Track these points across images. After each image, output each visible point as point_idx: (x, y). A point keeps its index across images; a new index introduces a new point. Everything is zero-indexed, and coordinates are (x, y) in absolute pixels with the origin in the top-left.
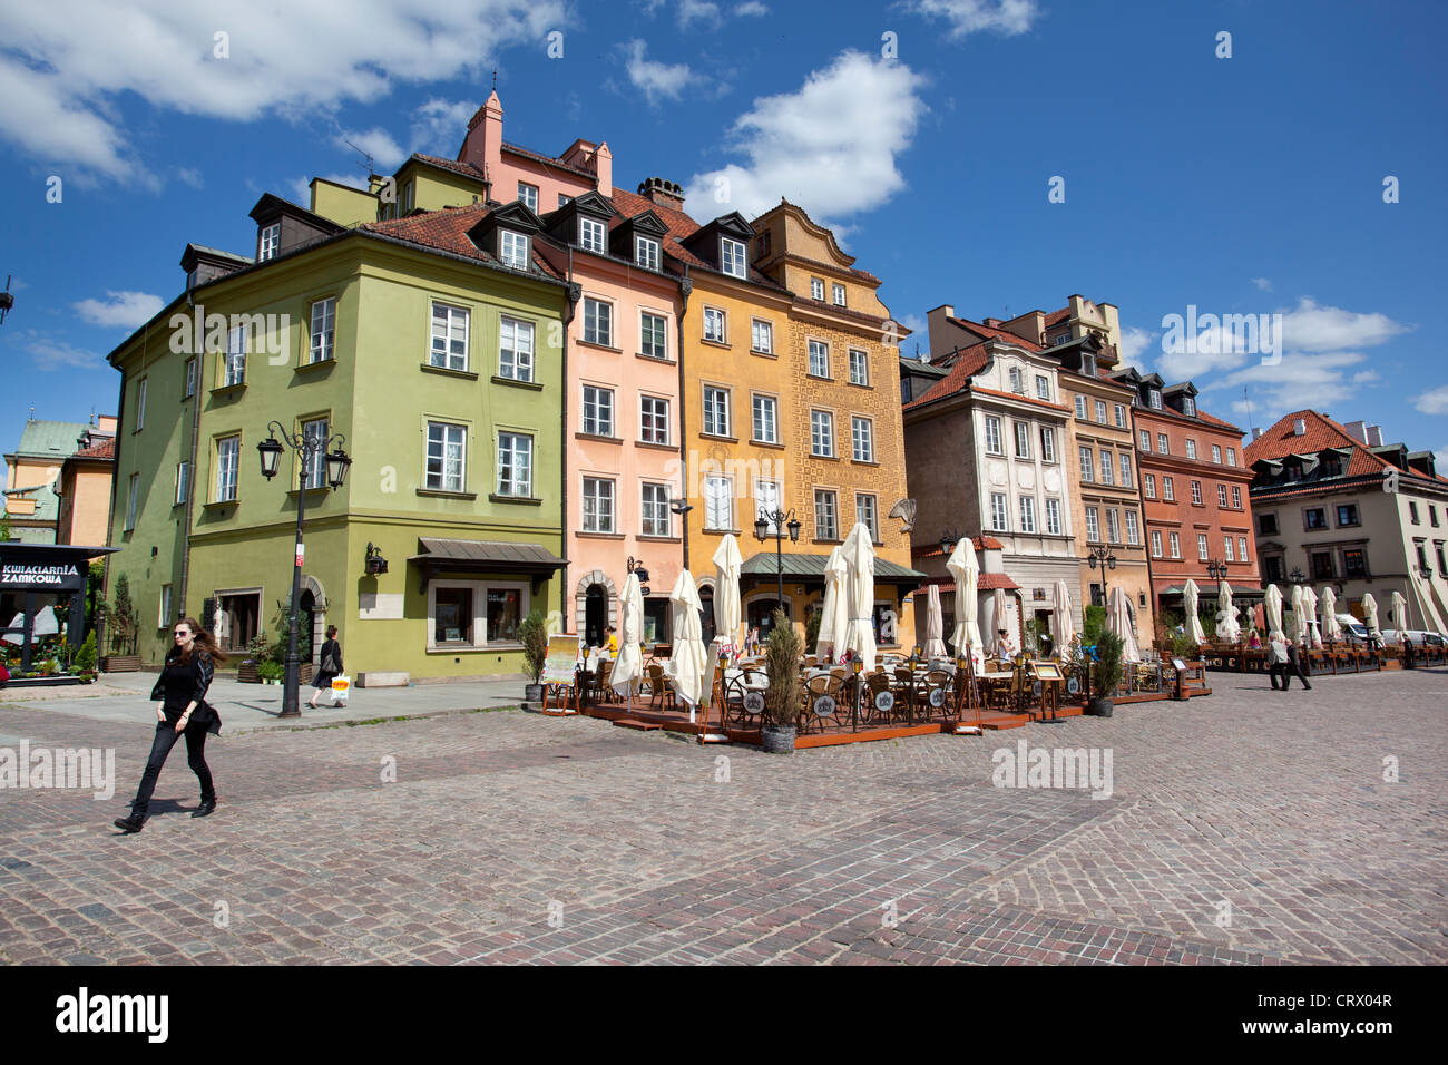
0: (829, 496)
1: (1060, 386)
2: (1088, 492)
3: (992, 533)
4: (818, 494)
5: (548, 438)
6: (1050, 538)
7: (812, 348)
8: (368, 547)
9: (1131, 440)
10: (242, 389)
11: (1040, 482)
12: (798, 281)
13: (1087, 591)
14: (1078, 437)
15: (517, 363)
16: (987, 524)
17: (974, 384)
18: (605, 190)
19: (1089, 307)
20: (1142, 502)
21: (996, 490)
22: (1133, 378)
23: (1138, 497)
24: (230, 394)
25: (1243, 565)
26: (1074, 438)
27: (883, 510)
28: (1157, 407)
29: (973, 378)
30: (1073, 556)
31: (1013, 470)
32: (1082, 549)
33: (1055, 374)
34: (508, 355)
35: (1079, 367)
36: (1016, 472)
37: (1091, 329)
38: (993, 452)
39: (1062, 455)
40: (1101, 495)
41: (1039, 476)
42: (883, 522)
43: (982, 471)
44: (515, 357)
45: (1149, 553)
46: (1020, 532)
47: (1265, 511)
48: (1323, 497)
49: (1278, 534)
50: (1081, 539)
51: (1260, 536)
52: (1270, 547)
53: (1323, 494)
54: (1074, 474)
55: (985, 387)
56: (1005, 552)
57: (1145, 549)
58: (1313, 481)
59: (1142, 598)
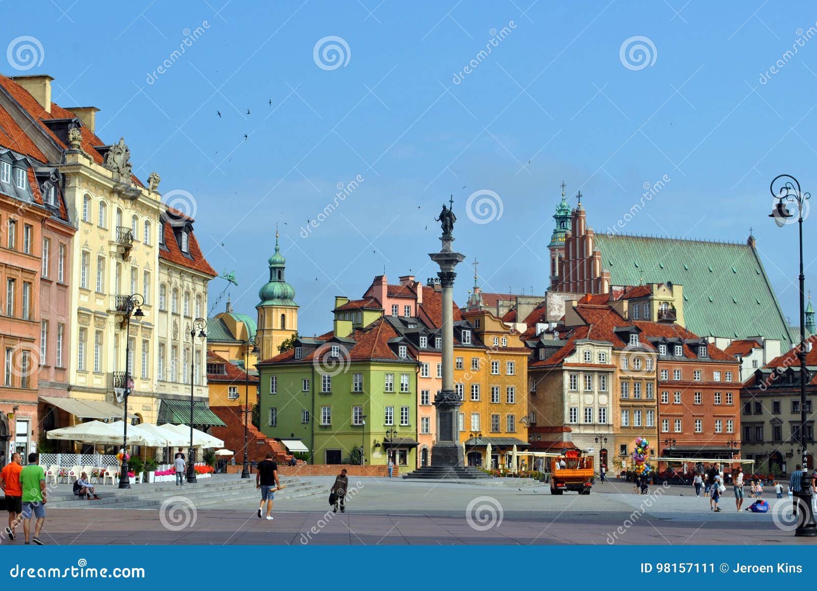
0: (497, 416)
1: (612, 354)
2: (624, 403)
3: (569, 425)
4: (493, 416)
5: (413, 408)
6: (599, 425)
7: (493, 364)
8: (375, 441)
9: (654, 376)
10: (330, 394)
11: (596, 401)
12: (489, 340)
13: (619, 448)
14: (621, 378)
15: (404, 387)
16: (567, 421)
17: (565, 362)
18: (420, 300)
19: (663, 287)
20: (658, 405)
21: (573, 406)
22: (664, 342)
23: (655, 404)
24: (326, 394)
25: (729, 434)
26: (618, 379)
27: (516, 420)
28: (679, 355)
29: (565, 359)
30: (612, 433)
31: (582, 397)
32: (617, 429)
33: (610, 350)
34: (402, 385)
35: (629, 342)
36: (584, 398)
37: (662, 302)
38: (573, 390)
39: (611, 387)
40: (631, 404)
41: (596, 398)
42: (516, 425)
43: (566, 399)
44: (404, 385)
45: (659, 430)
46: (583, 423)
47: (776, 399)
48: (799, 395)
49: (780, 413)
50: (617, 425)
51: (773, 413)
52: (776, 421)
53: (798, 393)
54: (617, 395)
55: (570, 362)
56: (574, 432)
57: (657, 428)
58: (797, 385)
59: (652, 451)
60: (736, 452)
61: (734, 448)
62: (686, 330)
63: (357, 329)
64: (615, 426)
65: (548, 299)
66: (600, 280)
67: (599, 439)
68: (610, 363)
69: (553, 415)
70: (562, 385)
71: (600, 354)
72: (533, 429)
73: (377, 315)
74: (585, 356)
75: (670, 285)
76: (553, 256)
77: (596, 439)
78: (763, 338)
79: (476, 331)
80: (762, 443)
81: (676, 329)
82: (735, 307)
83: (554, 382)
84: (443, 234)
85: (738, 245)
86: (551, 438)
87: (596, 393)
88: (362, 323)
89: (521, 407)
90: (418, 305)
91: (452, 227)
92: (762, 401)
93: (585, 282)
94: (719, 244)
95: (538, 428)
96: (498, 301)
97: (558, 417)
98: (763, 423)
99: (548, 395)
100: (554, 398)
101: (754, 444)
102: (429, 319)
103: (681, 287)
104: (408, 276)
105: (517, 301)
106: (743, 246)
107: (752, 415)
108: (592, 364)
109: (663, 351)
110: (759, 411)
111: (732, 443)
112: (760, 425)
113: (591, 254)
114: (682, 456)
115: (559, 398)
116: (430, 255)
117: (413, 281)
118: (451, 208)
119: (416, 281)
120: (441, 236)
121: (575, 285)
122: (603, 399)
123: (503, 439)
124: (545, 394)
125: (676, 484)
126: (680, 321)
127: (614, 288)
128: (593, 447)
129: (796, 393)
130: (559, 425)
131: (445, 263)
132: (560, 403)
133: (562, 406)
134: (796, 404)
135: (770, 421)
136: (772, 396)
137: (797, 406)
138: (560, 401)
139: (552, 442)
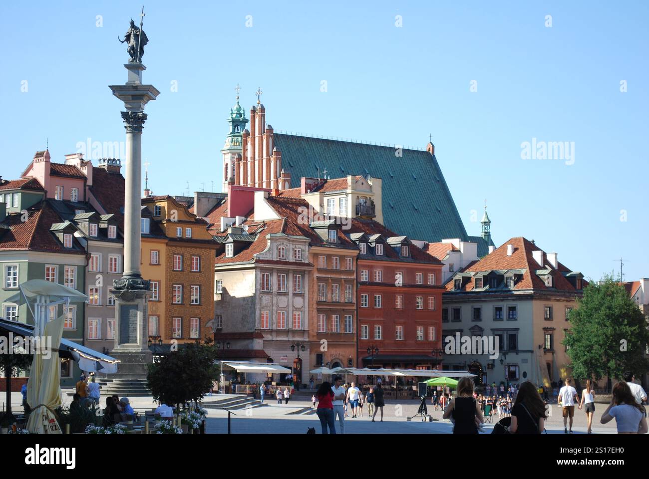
0: (179, 320)
1: (310, 252)
2: (321, 307)
3: (260, 330)
4: (174, 319)
5: (79, 309)
6: (294, 332)
9: (354, 277)
11: (291, 304)
12: (171, 231)
13: (314, 357)
14: (318, 278)
15: (70, 283)
16: (257, 326)
17: (257, 259)
18: (90, 182)
19: (361, 180)
20: (357, 310)
21: (265, 309)
22: (364, 239)
23: (355, 308)
25: (430, 342)
26: (315, 279)
27: (203, 324)
28: (379, 254)
30: (307, 340)
31: (275, 299)
32: (313, 336)
33: (307, 247)
34: (67, 280)
36: (277, 300)
37: (360, 196)
38: (265, 290)
39: (307, 289)
40: (329, 308)
41: (291, 301)
42: (201, 329)
43: (257, 301)
45: (359, 337)
46: (275, 329)
47: (477, 305)
48: (502, 300)
49: (481, 320)
50: (313, 331)
51: (473, 321)
52: (477, 328)
53: (502, 299)
54: (313, 298)
55: (263, 259)
56: (266, 339)
57: (356, 335)
58: (500, 290)
59: (350, 361)
62: (385, 228)
63: (12, 213)
64: (311, 332)
66: (280, 181)
67: (296, 347)
68: (307, 262)
69: (242, 319)
70: (253, 285)
71: (296, 251)
72: (219, 335)
74: (280, 252)
77: (293, 347)
79: (156, 219)
81: (376, 226)
82: (415, 214)
83: (244, 282)
84: (130, 61)
86: (239, 345)
87: (291, 294)
88: (18, 207)
89: (207, 309)
90: (87, 188)
92: (461, 307)
95: (224, 334)
97: (247, 322)
98: (462, 330)
100: (244, 300)
102: (100, 204)
103: (381, 180)
107: (450, 322)
108: (286, 262)
109: (362, 250)
110: (457, 318)
111: (437, 351)
113: (270, 154)
114: (382, 366)
115: (250, 300)
116: (112, 87)
118: (141, 25)
122: (298, 302)
126: (378, 218)
128: (286, 356)
129: (500, 299)
130: (248, 331)
131: (132, 99)
132: (250, 306)
133: (253, 309)
134: (499, 310)
135: (470, 329)
136: (473, 302)
137: (500, 313)
138: (250, 304)
139: (240, 350)
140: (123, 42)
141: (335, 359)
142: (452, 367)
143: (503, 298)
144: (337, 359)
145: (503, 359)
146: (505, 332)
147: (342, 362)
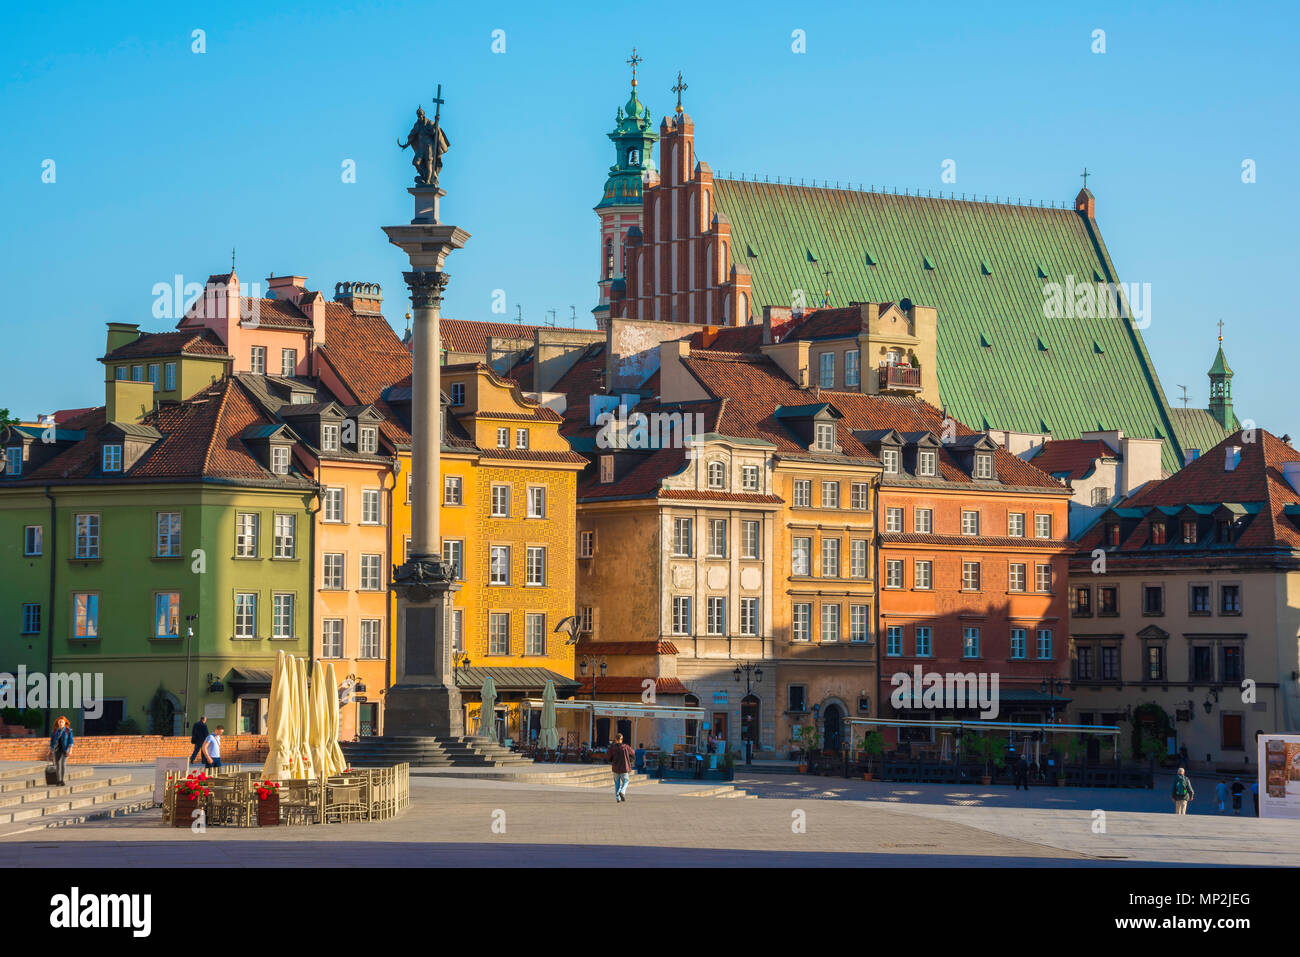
0: (503, 617)
1: (774, 471)
2: (799, 588)
3: (671, 638)
4: (494, 616)
5: (302, 598)
6: (742, 640)
7: (495, 491)
8: (210, 676)
9: (871, 523)
10: (98, 563)
11: (735, 582)
12: (486, 435)
13: (785, 694)
14: (790, 526)
15: (284, 545)
16: (667, 628)
17: (664, 488)
18: (320, 337)
19: (892, 312)
20: (877, 594)
21: (683, 594)
22: (894, 442)
23: (872, 589)
24: (86, 563)
25: (1042, 662)
26: (787, 529)
27: (551, 626)
28: (927, 473)
29: (664, 481)
31: (701, 572)
32: (783, 649)
33: (769, 462)
34: (279, 540)
35: (812, 441)
36: (707, 574)
37: (888, 346)
38: (682, 554)
39: (770, 550)
40: (817, 589)
41: (735, 577)
42: (550, 637)
43: (665, 576)
44: (283, 541)
45: (881, 651)
46: (704, 635)
47: (1153, 581)
48: (1208, 572)
49: (1162, 615)
50: (783, 640)
51: (1145, 615)
52: (1153, 632)
53: (1207, 568)
54: (782, 569)
55: (676, 489)
56: (682, 656)
57: (875, 647)
58: (1205, 548)
59: (863, 702)
60: (1060, 706)
61: (1057, 697)
62: (942, 415)
63: (164, 404)
64: (778, 641)
65: (614, 336)
66: (728, 290)
67: (741, 673)
68: (769, 493)
69: (634, 613)
70: (655, 544)
71: (745, 471)
72: (585, 648)
73: (216, 370)
74: (711, 474)
75: (907, 306)
76: (608, 231)
77: (737, 672)
78: (1121, 435)
79: (455, 411)
80: (1118, 684)
81: (921, 411)
82: (1044, 360)
83: (637, 536)
84: (417, 179)
85: (1054, 211)
86: (626, 669)
87: (736, 563)
88: (178, 390)
89: (561, 597)
90: (314, 347)
91: (438, 164)
92: (1118, 584)
93: (692, 297)
94: (1007, 209)
95: (596, 644)
96: (489, 339)
97: (644, 619)
98: (1121, 637)
99: (624, 567)
100: (637, 574)
101: (1097, 687)
102: (342, 381)
103: (933, 312)
104: (292, 277)
105: (536, 341)
106: (1064, 213)
107: (1095, 618)
108: (726, 494)
109: (890, 465)
110: (1111, 609)
111: (1052, 683)
112: (1112, 643)
113: (705, 228)
115: (649, 574)
116: (386, 229)
117: (302, 290)
118: (437, 118)
119: (311, 290)
120: (414, 185)
121: (666, 303)
122: (751, 578)
123: (515, 672)
124: (615, 564)
125: (925, 781)
126: (930, 392)
127: (774, 313)
128: (726, 691)
129: (1203, 568)
130: (646, 639)
131: (424, 250)
132: (650, 586)
133: (655, 592)
134: (1200, 592)
135: (1138, 634)
136: (1146, 573)
137: (1203, 600)
138: (650, 582)
139: (630, 678)
140: (404, 147)
141: (830, 697)
142: (1100, 718)
143: (1210, 566)
144: (835, 697)
145: (1212, 700)
146: (1216, 641)
147: (846, 705)
